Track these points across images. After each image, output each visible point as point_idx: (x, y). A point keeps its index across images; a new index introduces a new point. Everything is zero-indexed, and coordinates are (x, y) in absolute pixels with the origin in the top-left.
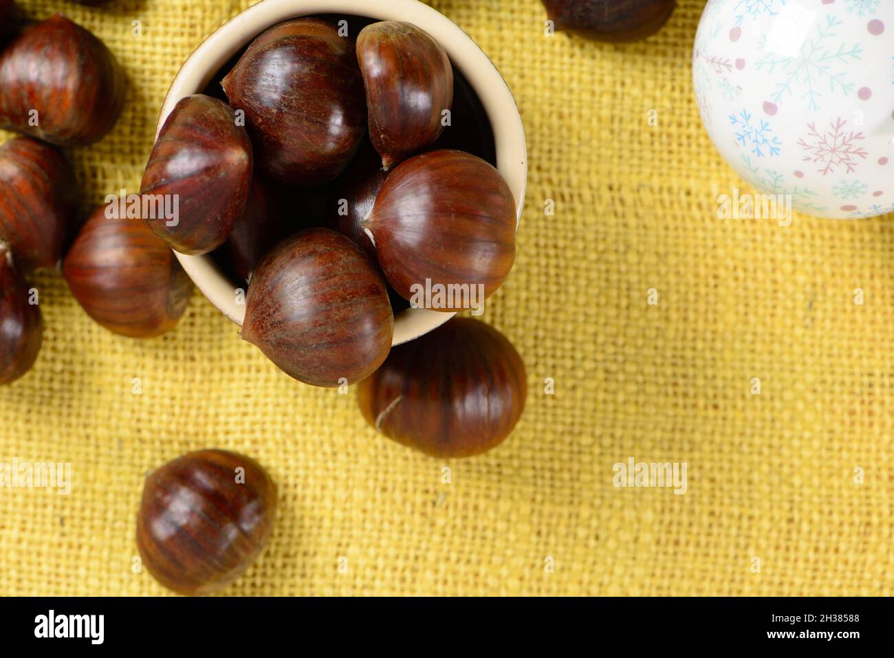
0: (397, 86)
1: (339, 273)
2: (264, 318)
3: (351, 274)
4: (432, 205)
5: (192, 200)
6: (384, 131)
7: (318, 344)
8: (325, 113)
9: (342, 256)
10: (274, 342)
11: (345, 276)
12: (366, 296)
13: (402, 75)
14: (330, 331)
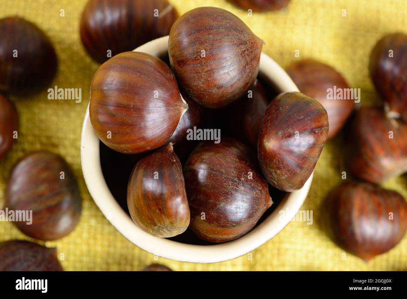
0: (165, 191)
1: (204, 73)
2: (251, 48)
3: (196, 73)
4: (145, 113)
5: (299, 118)
6: (173, 163)
7: (218, 29)
8: (211, 177)
9: (202, 85)
10: (245, 33)
11: (201, 71)
12: (187, 59)
13: (162, 196)
14: (211, 36)
